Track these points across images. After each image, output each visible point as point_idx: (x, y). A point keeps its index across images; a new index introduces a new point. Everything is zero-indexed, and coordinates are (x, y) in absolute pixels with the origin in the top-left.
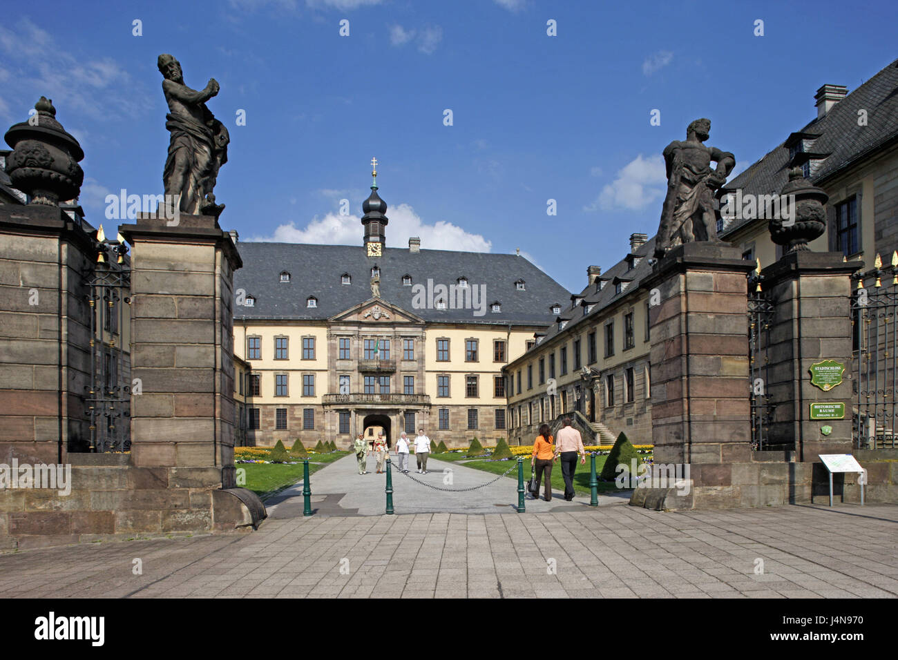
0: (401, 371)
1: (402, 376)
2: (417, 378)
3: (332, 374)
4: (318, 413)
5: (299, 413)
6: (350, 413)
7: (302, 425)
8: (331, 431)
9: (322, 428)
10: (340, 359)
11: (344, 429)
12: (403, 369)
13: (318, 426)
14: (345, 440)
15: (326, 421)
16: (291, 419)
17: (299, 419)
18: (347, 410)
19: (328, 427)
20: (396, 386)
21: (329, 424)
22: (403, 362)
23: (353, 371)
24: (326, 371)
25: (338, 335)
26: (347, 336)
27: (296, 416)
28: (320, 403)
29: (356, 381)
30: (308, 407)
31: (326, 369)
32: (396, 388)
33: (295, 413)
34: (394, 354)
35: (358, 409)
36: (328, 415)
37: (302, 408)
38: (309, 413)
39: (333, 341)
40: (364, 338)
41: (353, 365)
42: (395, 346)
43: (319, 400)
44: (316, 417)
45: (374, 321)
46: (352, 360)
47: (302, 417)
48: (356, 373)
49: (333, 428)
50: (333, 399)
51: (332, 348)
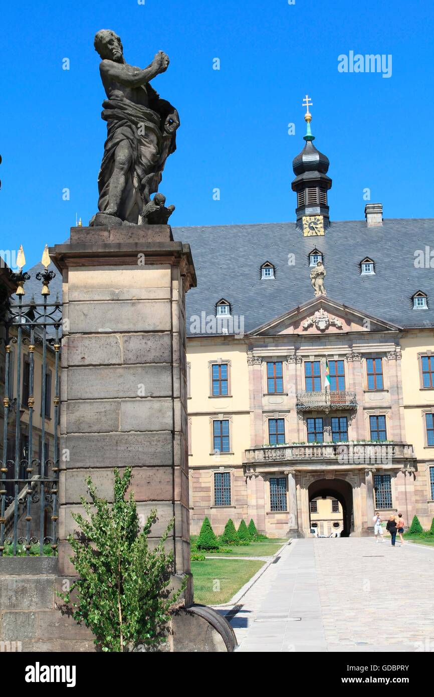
0: (364, 409)
1: (367, 416)
2: (391, 418)
3: (256, 417)
4: (237, 479)
5: (207, 479)
6: (286, 479)
7: (213, 499)
8: (258, 507)
9: (244, 504)
10: (269, 394)
11: (278, 505)
12: (367, 405)
13: (237, 500)
14: (280, 523)
15: (249, 492)
16: (196, 489)
17: (207, 489)
18: (282, 473)
19: (252, 501)
20: (357, 432)
21: (254, 496)
22: (366, 394)
23: (289, 411)
24: (248, 413)
25: (263, 357)
26: (278, 357)
27: (203, 485)
28: (240, 463)
29: (295, 426)
30: (222, 470)
31: (248, 409)
32: (358, 435)
33: (201, 480)
34: (352, 382)
35: (299, 471)
36: (252, 482)
37: (211, 472)
38: (222, 480)
39: (257, 367)
40: (304, 360)
41: (287, 402)
42: (354, 368)
43: (238, 459)
44: (233, 484)
45: (319, 332)
46: (287, 395)
47: (212, 485)
48: (294, 414)
49: (261, 502)
50: (259, 456)
51: (255, 377)
